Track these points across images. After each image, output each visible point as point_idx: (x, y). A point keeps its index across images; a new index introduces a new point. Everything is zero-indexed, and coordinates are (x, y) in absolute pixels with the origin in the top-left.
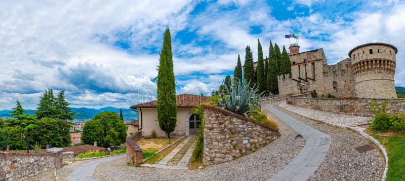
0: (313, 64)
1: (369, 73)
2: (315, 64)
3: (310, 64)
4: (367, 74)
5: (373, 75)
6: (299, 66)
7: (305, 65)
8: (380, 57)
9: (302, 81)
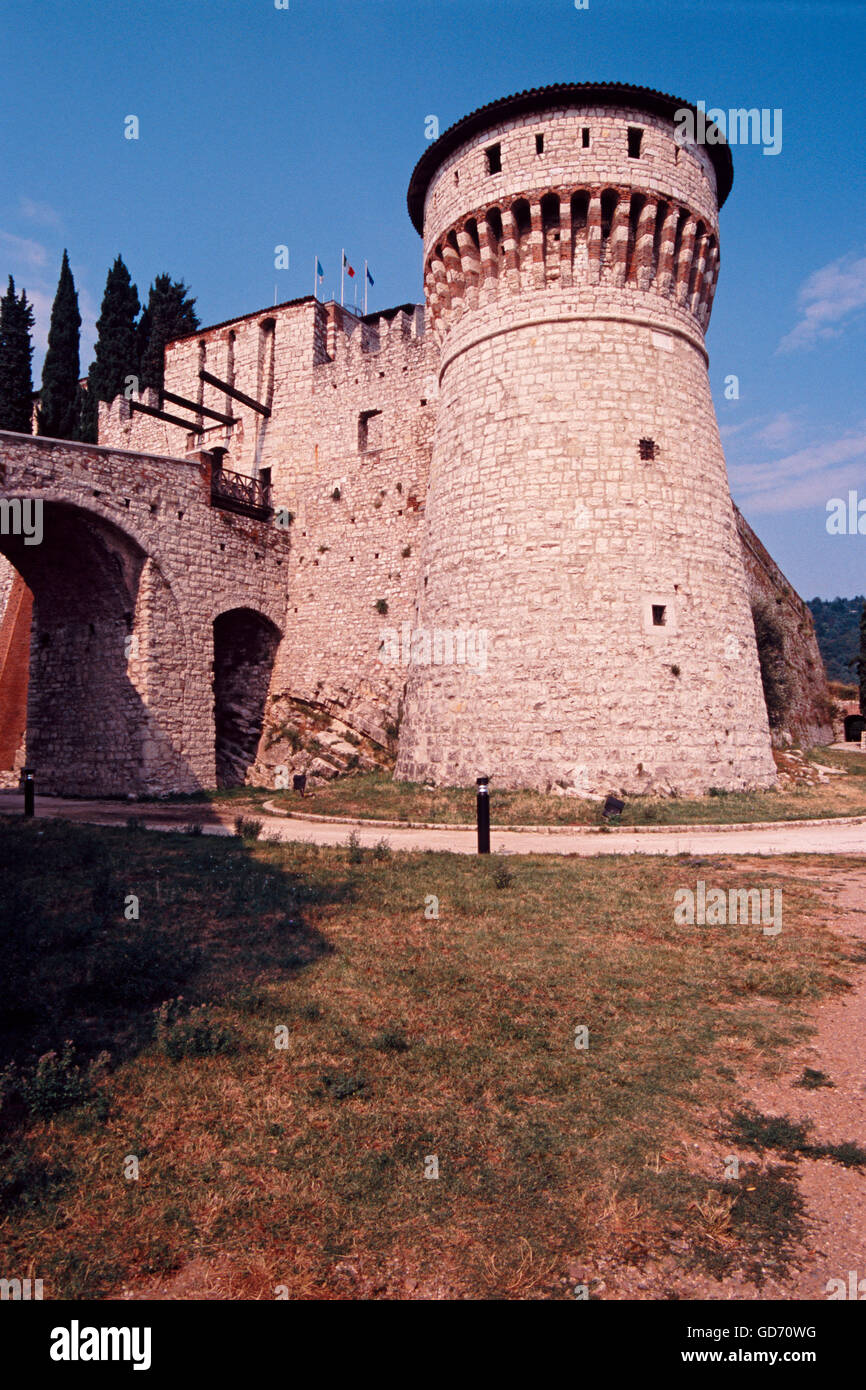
0: (268, 326)
1: (483, 296)
2: (279, 324)
3: (254, 329)
4: (475, 306)
5: (505, 301)
6: (202, 344)
7: (232, 336)
8: (548, 182)
9: (209, 422)
